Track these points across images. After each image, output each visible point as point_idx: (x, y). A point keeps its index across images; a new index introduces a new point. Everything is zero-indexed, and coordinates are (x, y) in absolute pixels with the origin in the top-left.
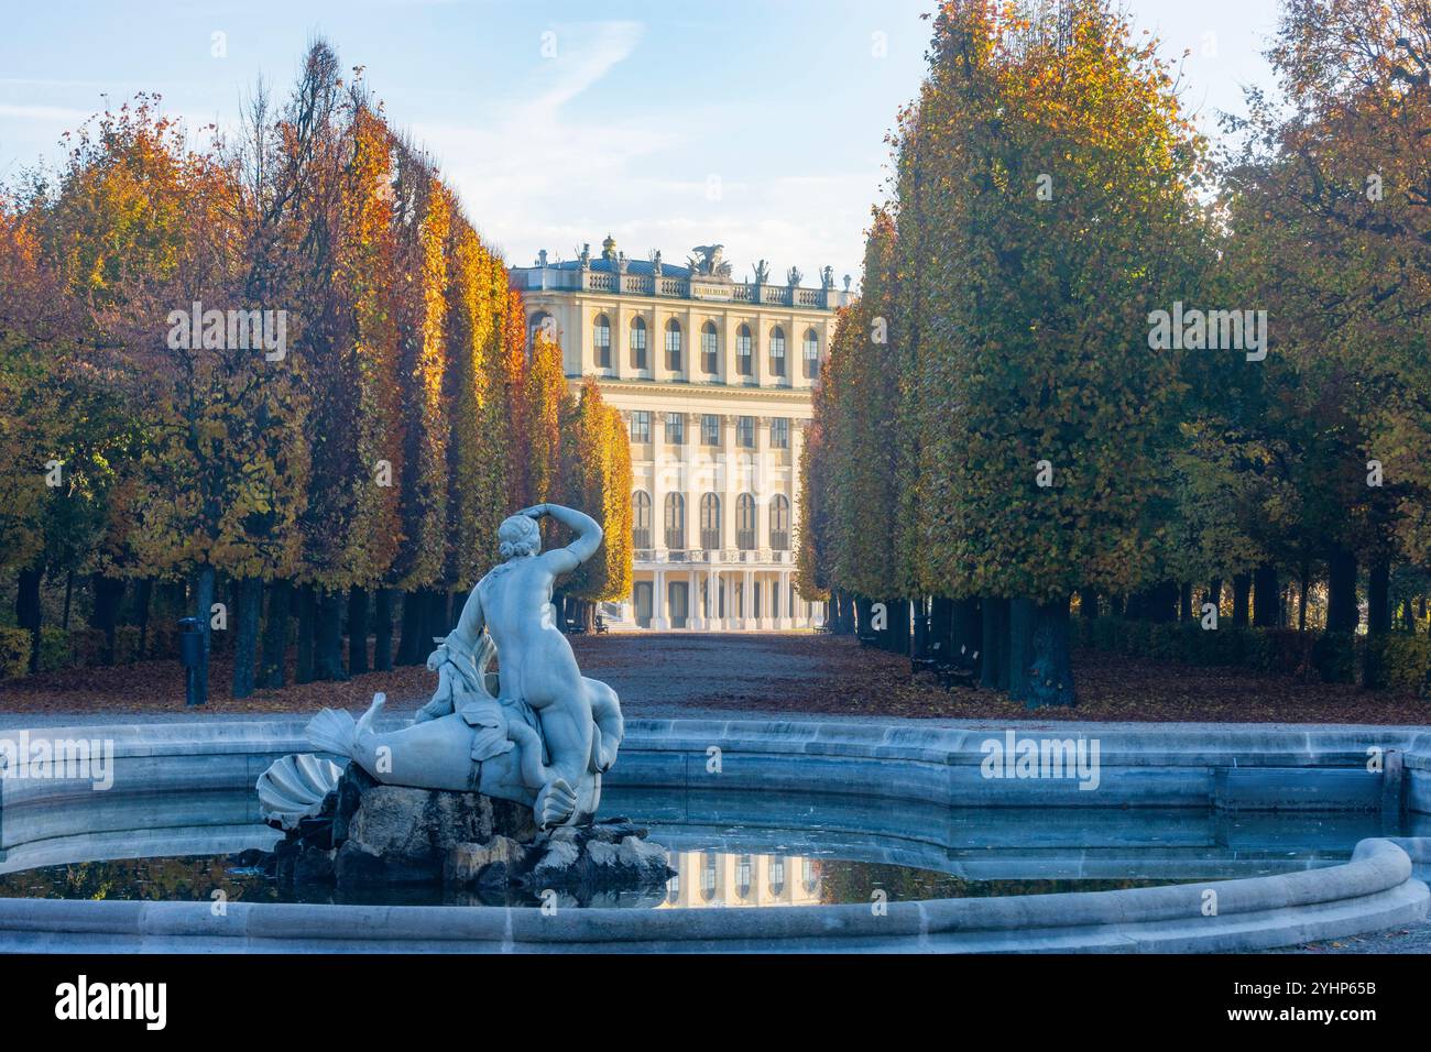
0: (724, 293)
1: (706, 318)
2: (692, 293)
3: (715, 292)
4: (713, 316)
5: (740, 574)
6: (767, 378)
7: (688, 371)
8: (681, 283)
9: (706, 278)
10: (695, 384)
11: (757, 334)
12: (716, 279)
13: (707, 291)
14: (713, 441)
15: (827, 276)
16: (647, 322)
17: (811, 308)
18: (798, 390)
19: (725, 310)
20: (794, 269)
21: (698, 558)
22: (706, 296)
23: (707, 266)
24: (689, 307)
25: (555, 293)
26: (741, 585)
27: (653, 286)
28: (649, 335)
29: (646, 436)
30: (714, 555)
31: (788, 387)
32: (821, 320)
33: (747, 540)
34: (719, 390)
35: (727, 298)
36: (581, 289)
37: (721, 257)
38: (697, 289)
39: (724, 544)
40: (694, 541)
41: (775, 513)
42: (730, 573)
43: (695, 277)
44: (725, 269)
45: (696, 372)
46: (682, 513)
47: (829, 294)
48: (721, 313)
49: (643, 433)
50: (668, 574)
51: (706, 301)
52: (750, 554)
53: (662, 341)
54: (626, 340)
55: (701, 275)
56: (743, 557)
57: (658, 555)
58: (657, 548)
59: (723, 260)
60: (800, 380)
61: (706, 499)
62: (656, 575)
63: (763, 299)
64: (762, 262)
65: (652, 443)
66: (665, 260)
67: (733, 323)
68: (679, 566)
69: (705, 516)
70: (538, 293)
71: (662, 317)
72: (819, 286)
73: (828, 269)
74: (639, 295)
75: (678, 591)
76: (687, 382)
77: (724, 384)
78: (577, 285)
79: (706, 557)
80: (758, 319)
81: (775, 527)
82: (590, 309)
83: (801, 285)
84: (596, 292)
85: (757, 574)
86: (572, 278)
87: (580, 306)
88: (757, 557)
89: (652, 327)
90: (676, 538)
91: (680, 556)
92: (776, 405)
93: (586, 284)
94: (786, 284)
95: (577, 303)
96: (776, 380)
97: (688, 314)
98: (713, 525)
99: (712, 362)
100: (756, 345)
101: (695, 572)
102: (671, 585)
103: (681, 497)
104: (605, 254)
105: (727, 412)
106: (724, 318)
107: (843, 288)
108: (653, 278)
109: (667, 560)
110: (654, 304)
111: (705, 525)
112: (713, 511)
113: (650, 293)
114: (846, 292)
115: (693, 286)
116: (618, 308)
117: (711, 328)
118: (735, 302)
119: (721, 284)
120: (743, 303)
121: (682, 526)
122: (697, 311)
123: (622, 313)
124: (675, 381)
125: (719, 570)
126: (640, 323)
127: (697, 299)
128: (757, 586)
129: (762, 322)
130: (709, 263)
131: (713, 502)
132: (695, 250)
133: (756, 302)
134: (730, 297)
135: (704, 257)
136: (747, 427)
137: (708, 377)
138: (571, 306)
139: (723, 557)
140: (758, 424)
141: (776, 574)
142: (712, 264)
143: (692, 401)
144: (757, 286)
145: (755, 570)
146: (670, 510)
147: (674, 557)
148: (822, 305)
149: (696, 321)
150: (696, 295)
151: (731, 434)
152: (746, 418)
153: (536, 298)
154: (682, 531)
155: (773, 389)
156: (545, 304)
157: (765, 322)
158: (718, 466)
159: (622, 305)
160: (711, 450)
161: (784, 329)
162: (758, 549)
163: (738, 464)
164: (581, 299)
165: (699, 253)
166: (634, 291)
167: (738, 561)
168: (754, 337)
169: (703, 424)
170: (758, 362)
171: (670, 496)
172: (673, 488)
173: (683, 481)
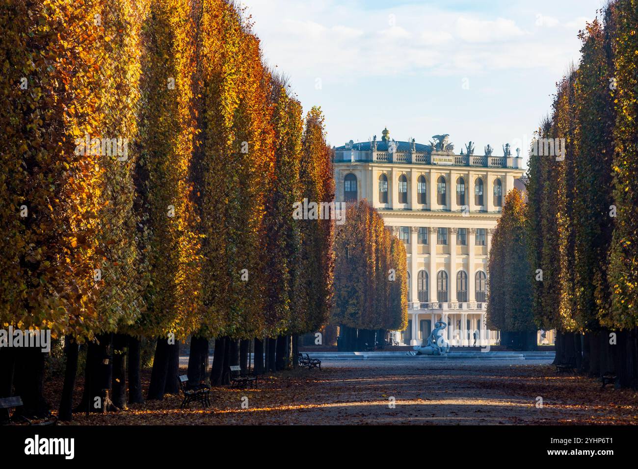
0: (450, 160)
1: (440, 175)
2: (432, 161)
3: (445, 160)
4: (444, 173)
5: (459, 316)
6: (474, 207)
7: (430, 204)
8: (426, 154)
9: (440, 153)
10: (434, 211)
11: (468, 182)
12: (445, 153)
13: (440, 160)
14: (445, 242)
15: (507, 149)
16: (408, 177)
17: (498, 167)
18: (491, 213)
19: (450, 170)
20: (488, 146)
21: (436, 307)
22: (440, 163)
23: (440, 146)
24: (430, 169)
25: (358, 163)
26: (460, 322)
27: (411, 158)
28: (409, 185)
29: (408, 240)
30: (445, 305)
31: (485, 212)
32: (504, 174)
33: (463, 296)
34: (447, 214)
35: (451, 163)
36: (372, 161)
37: (448, 141)
38: (435, 159)
39: (450, 299)
40: (434, 297)
41: (478, 281)
42: (454, 315)
43: (433, 152)
44: (450, 147)
45: (435, 205)
46: (427, 282)
47: (508, 160)
48: (448, 172)
49: (406, 238)
50: (420, 315)
51: (440, 165)
52: (465, 305)
53: (416, 187)
54: (396, 187)
55: (437, 151)
56: (461, 306)
57: (415, 306)
58: (413, 301)
59: (449, 143)
60: (492, 207)
61: (440, 274)
62: (414, 316)
63: (471, 163)
64: (470, 143)
65: (411, 244)
66: (416, 142)
67: (455, 177)
68: (426, 311)
69: (440, 284)
70: (349, 164)
71: (416, 175)
72: (502, 155)
73: (507, 145)
74: (403, 163)
75: (425, 326)
76: (430, 210)
77: (450, 211)
78: (369, 159)
79: (440, 306)
80: (468, 175)
81: (478, 289)
82: (377, 172)
83: (492, 155)
84: (380, 162)
85: (469, 315)
86: (367, 155)
87: (372, 170)
88: (468, 306)
89: (411, 180)
90: (424, 295)
91: (426, 306)
92: (478, 222)
93: (375, 158)
94: (484, 154)
95: (370, 168)
96: (478, 208)
97: (430, 173)
98: (444, 288)
99: (443, 199)
100: (467, 189)
101: (435, 315)
102: (422, 322)
103: (426, 273)
104: (383, 138)
105: (452, 226)
106: (449, 175)
107: (516, 155)
108: (411, 154)
109: (419, 308)
110: (411, 168)
111: (440, 289)
112: (444, 281)
113: (409, 162)
114: (517, 157)
115: (432, 157)
116: (392, 171)
117: (442, 180)
118: (456, 166)
119: (448, 155)
120: (460, 166)
121: (427, 289)
122: (435, 171)
123: (394, 173)
124: (423, 210)
125: (447, 313)
126: (405, 179)
127: (435, 164)
128: (469, 322)
129: (470, 176)
130: (441, 144)
131: (444, 276)
132: (433, 137)
133: (467, 165)
134: (453, 162)
135: (438, 141)
136: (463, 234)
137: (441, 207)
138: (366, 170)
139: (450, 306)
140: (469, 232)
141: (479, 315)
142: (443, 145)
143: (432, 220)
144: (468, 156)
145: (467, 313)
146: (420, 281)
147: (422, 306)
148: (504, 166)
149: (434, 176)
150: (434, 162)
151: (453, 238)
152: (462, 229)
153: (348, 166)
154: (427, 292)
155: (477, 213)
156: (353, 170)
157: (472, 176)
158: (447, 256)
159: (394, 169)
160: (443, 247)
161: (483, 180)
162: (469, 301)
163: (458, 254)
164: (372, 166)
165: (436, 139)
166: (401, 161)
167: (458, 308)
168: (466, 184)
169: (438, 232)
170: (468, 198)
171: (421, 273)
172: (423, 268)
173: (428, 265)
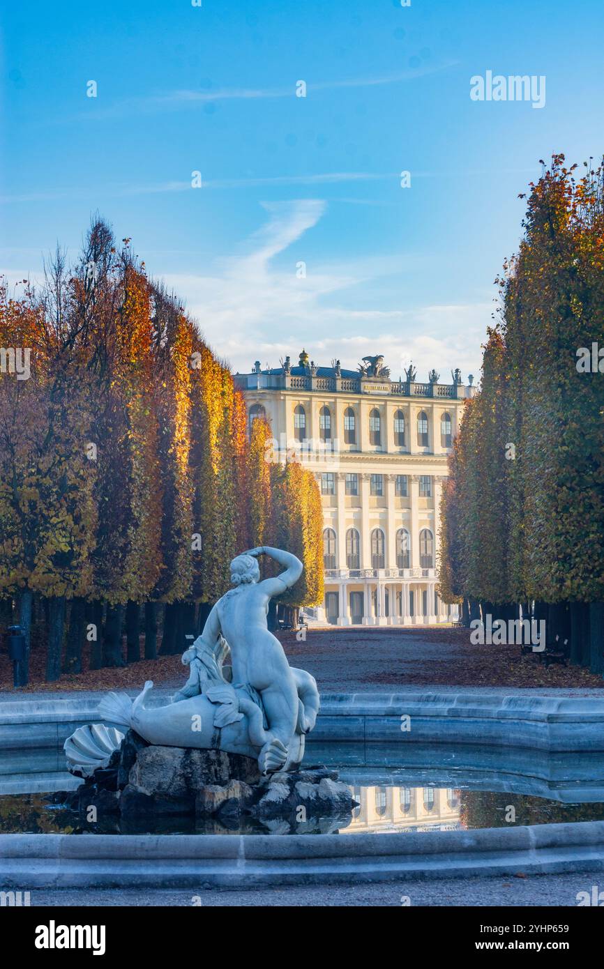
1: (372, 407)
2: (362, 389)
3: (379, 388)
4: (377, 405)
5: (399, 586)
6: (416, 448)
7: (360, 444)
8: (354, 381)
9: (372, 379)
10: (366, 453)
11: (408, 417)
12: (379, 379)
14: (379, 493)
15: (457, 376)
16: (331, 410)
17: (446, 398)
18: (438, 456)
19: (386, 401)
20: (433, 371)
21: (370, 575)
22: (372, 392)
23: (372, 370)
24: (360, 399)
25: (267, 391)
26: (401, 593)
27: (335, 385)
28: (333, 419)
29: (332, 490)
30: (381, 573)
31: (431, 454)
32: (454, 407)
33: (404, 561)
34: (383, 457)
35: (386, 392)
36: (284, 388)
37: (384, 363)
38: (366, 386)
39: (388, 565)
40: (367, 563)
41: (423, 542)
42: (393, 585)
43: (364, 378)
44: (385, 372)
45: (367, 445)
46: (358, 544)
47: (458, 388)
48: (383, 403)
49: (330, 488)
50: (349, 586)
51: (372, 395)
52: (406, 572)
53: (342, 423)
54: (317, 422)
55: (368, 376)
56: (401, 574)
57: (342, 573)
58: (341, 568)
59: (383, 366)
60: (439, 448)
61: (375, 533)
62: (341, 588)
63: (412, 393)
64: (411, 367)
65: (336, 495)
66: (342, 367)
67: (391, 410)
68: (357, 580)
69: (375, 545)
70: (254, 392)
71: (341, 407)
72: (451, 383)
73: (457, 371)
74: (325, 391)
75: (356, 598)
76: (360, 452)
77: (386, 452)
78: (281, 386)
79: (375, 574)
80: (409, 407)
81: (423, 552)
82: (291, 402)
83: (439, 382)
84: (296, 390)
85: (412, 585)
86: (278, 380)
87: (284, 400)
88: (411, 574)
89: (335, 414)
90: (354, 561)
91: (357, 574)
92: (422, 467)
93: (288, 385)
94: (428, 382)
95: (282, 398)
96: (422, 449)
97: (359, 404)
98: (380, 551)
99: (377, 438)
100: (408, 425)
101: (368, 585)
102: (352, 594)
103: (357, 532)
104: (301, 363)
105: (388, 472)
106: (385, 407)
107: (468, 384)
108: (335, 380)
109: (348, 577)
110: (336, 398)
111: (375, 552)
112: (380, 542)
113: (333, 390)
114: (470, 386)
115: (362, 385)
116: (311, 401)
117: (376, 414)
118: (392, 395)
119: (383, 382)
120: (398, 396)
121: (358, 552)
122: (366, 402)
123: (314, 404)
124: (351, 451)
125: (385, 583)
126: (326, 411)
127: (366, 393)
128: (412, 594)
129: (411, 409)
130: (374, 367)
131: (380, 536)
132: (363, 359)
133: (407, 394)
134: (389, 391)
135: (370, 364)
136: (403, 483)
137: (374, 448)
138: (278, 400)
139: (387, 574)
140: (410, 480)
141: (425, 585)
142: (376, 369)
143: (363, 465)
144: (408, 384)
145: (410, 582)
146: (349, 541)
147: (353, 574)
148: (454, 397)
149: (366, 408)
150: (365, 391)
151: (391, 488)
152: (402, 476)
153: (253, 395)
154: (358, 556)
155: (421, 455)
156: (260, 399)
157: (414, 409)
158: (383, 510)
159: (314, 399)
160: (378, 499)
161: (427, 413)
162: (412, 567)
163: (397, 508)
164: (285, 395)
165: (367, 361)
166: (322, 389)
167: (398, 576)
168: (406, 419)
169: (372, 481)
170: (409, 436)
171: (350, 532)
172: (352, 526)
173: (359, 521)
